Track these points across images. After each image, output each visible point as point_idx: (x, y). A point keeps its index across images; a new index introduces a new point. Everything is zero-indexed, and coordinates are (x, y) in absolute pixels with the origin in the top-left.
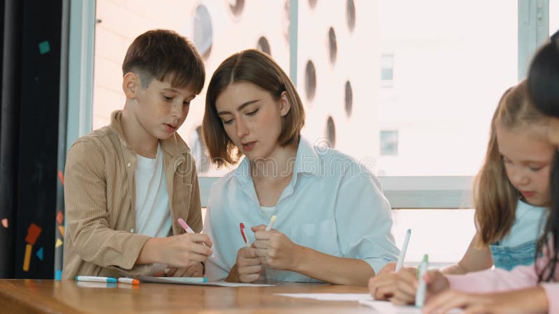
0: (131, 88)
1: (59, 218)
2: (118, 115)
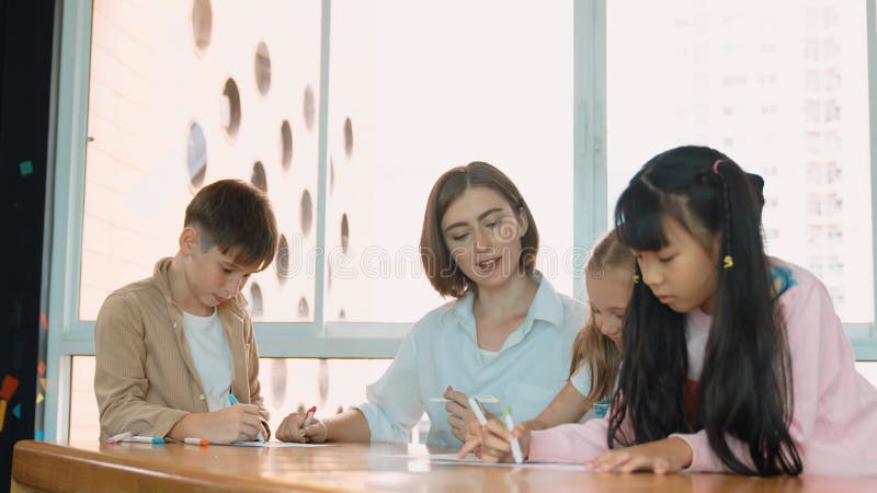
0: (188, 243)
1: (40, 370)
2: (164, 266)
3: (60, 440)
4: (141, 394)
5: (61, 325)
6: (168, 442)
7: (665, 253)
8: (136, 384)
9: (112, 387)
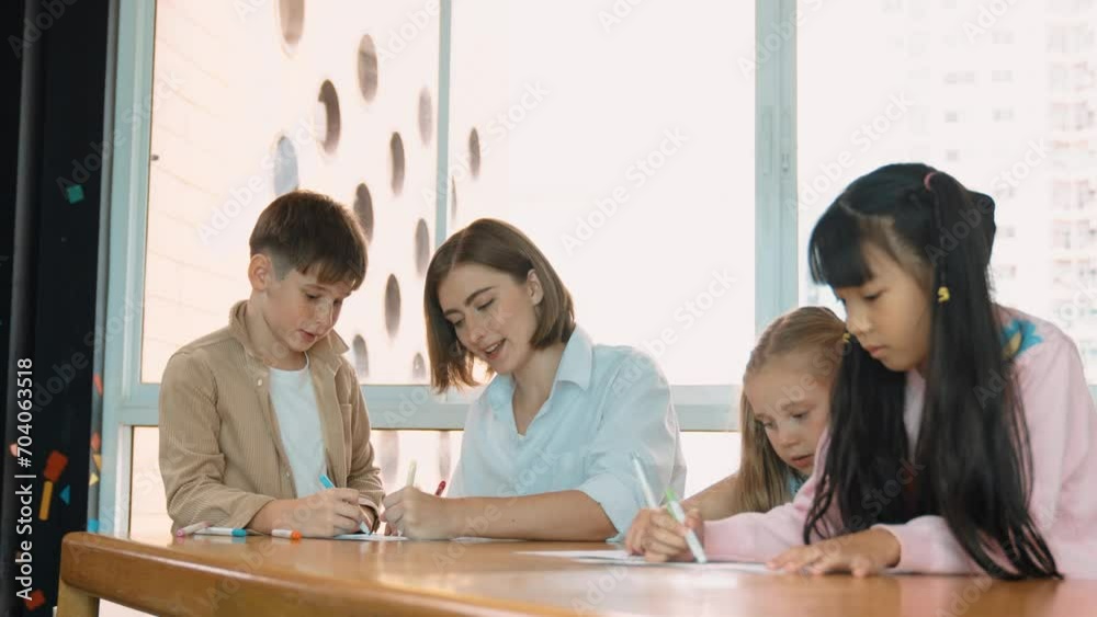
0: (259, 276)
1: (94, 443)
2: (240, 312)
3: (118, 532)
4: (217, 474)
5: (119, 389)
6: (251, 535)
7: (871, 288)
8: (210, 461)
9: (179, 465)
